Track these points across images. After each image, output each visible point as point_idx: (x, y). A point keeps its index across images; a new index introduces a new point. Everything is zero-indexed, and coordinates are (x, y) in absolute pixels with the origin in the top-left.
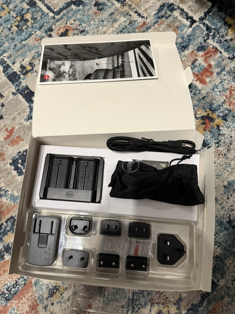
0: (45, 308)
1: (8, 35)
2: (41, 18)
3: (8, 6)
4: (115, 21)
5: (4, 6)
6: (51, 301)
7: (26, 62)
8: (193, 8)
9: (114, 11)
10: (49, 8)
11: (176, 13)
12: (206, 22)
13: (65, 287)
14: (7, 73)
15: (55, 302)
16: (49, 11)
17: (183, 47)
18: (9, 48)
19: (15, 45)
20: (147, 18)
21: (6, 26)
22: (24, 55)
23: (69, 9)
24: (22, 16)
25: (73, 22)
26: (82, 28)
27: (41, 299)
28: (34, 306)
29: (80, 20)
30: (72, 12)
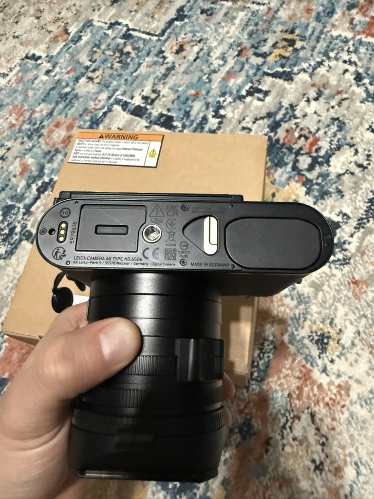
0: (324, 370)
1: (112, 74)
2: (145, 45)
3: (99, 48)
4: (234, 18)
5: (95, 49)
6: (327, 357)
7: (147, 91)
9: (227, 10)
10: (148, 34)
13: (338, 330)
14: (129, 111)
15: (334, 358)
16: (150, 36)
17: (329, 13)
18: (119, 85)
19: (126, 80)
20: (269, 3)
21: (106, 66)
22: (141, 86)
23: (172, 27)
24: (121, 52)
25: (184, 37)
26: (198, 37)
27: (311, 360)
28: (305, 375)
29: (191, 32)
30: (178, 28)
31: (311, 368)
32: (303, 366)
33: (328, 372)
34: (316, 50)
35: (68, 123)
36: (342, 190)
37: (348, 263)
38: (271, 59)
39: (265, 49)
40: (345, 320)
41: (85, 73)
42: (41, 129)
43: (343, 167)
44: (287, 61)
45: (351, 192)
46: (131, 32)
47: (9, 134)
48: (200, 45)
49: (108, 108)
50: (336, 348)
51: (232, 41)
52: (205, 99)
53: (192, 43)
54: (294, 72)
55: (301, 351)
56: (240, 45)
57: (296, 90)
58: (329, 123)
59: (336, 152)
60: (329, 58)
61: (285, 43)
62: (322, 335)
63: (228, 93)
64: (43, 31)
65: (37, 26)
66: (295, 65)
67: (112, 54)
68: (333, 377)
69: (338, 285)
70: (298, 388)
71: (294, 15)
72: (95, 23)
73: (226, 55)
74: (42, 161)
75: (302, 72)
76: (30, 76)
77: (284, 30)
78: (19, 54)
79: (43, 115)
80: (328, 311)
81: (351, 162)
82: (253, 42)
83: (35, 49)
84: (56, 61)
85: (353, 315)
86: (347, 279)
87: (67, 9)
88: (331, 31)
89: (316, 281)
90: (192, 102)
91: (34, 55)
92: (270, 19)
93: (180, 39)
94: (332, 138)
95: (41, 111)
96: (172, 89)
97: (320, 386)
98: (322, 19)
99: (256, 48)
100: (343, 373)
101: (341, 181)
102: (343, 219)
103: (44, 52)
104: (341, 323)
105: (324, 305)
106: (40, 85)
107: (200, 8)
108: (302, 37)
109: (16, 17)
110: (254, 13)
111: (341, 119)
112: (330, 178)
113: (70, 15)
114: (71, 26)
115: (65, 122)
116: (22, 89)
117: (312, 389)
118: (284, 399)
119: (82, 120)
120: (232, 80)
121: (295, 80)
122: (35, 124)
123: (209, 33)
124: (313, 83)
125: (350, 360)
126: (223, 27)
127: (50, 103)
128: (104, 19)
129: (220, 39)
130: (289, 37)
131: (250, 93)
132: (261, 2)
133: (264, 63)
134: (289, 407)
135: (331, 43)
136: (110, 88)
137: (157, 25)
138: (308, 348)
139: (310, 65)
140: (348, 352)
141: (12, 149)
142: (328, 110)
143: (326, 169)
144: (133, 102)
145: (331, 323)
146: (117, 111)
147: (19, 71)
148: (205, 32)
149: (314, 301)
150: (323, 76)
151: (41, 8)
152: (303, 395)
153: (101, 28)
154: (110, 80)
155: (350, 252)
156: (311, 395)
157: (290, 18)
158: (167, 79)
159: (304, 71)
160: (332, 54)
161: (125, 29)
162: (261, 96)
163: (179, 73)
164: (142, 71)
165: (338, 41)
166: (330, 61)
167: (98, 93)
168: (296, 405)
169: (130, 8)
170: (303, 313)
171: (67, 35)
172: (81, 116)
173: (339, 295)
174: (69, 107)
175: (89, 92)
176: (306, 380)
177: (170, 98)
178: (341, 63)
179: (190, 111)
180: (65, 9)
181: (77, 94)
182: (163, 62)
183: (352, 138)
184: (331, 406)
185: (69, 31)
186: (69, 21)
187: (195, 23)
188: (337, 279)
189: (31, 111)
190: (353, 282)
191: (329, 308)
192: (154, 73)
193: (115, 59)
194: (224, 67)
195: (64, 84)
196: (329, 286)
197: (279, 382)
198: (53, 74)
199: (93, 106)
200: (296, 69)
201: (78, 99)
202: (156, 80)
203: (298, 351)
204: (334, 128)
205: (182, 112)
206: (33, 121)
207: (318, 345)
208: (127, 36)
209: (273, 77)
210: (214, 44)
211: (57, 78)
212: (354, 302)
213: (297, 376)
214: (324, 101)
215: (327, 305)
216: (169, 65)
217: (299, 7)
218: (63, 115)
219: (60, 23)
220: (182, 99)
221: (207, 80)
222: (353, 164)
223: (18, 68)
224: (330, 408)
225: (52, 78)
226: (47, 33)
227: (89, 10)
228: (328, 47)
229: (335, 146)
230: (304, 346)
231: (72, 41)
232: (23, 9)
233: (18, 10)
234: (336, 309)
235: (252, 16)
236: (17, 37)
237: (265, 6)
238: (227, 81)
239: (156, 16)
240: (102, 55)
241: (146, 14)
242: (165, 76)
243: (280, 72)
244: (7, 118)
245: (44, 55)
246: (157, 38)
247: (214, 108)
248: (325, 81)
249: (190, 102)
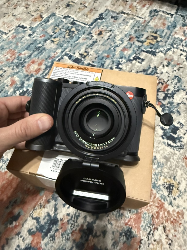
0: (171, 204)
1: (64, 41)
2: (82, 29)
3: (58, 27)
4: (127, 22)
5: (56, 27)
6: (172, 196)
7: (82, 51)
8: (169, 9)
9: (124, 18)
10: (84, 24)
11: (161, 13)
12: (179, 14)
13: (178, 183)
14: (72, 60)
15: (176, 197)
16: (85, 25)
17: (173, 27)
18: (68, 47)
19: (72, 45)
20: (145, 18)
21: (61, 36)
22: (79, 48)
23: (97, 22)
24: (70, 30)
25: (102, 28)
26: (109, 29)
27: (164, 198)
28: (160, 205)
29: (106, 26)
30: (99, 23)
31: (164, 202)
32: (160, 201)
33: (172, 205)
34: (167, 43)
35: (39, 62)
36: (180, 111)
37: (183, 148)
38: (145, 44)
39: (143, 39)
40: (181, 178)
41: (50, 38)
42: (24, 63)
43: (180, 100)
44: (153, 46)
45: (184, 113)
46: (75, 22)
47: (6, 63)
48: (110, 33)
49: (61, 57)
50: (177, 192)
51: (126, 33)
52: (112, 59)
53: (106, 31)
54: (156, 52)
55: (159, 192)
56: (130, 35)
57: (158, 60)
58: (173, 78)
59: (177, 92)
60: (173, 47)
61: (152, 38)
62: (170, 184)
63: (124, 58)
64: (29, 15)
65: (26, 12)
66: (157, 48)
67: (65, 31)
68: (175, 208)
69: (178, 159)
70: (157, 212)
71: (157, 25)
72: (56, 15)
73: (123, 39)
74: (23, 79)
75: (161, 52)
76: (20, 36)
77: (152, 31)
78: (15, 24)
79: (25, 56)
80: (172, 172)
81: (184, 98)
82: (137, 35)
83: (24, 23)
84: (35, 30)
85: (185, 175)
86: (182, 156)
87: (42, 6)
88: (174, 35)
89: (167, 156)
90: (105, 60)
91: (23, 26)
92: (145, 25)
93: (100, 29)
94: (175, 86)
95: (25, 54)
96: (95, 52)
97: (168, 212)
98: (170, 29)
99: (138, 38)
100: (180, 205)
101: (179, 107)
102: (180, 126)
103: (28, 25)
104: (179, 179)
105: (170, 168)
106: (25, 41)
107: (111, 15)
108: (161, 36)
109: (15, 6)
110: (138, 22)
111: (179, 77)
112: (174, 105)
113: (44, 9)
114: (44, 14)
115: (37, 61)
116: (16, 41)
117: (164, 213)
118: (149, 218)
119: (47, 61)
120: (126, 52)
121: (157, 55)
122: (21, 60)
123: (115, 27)
124: (165, 58)
125: (184, 199)
126: (122, 26)
127: (30, 50)
128: (62, 14)
129: (120, 31)
130: (155, 35)
131: (135, 59)
132: (141, 17)
133: (142, 45)
134: (152, 223)
135: (174, 40)
136: (63, 47)
137: (89, 20)
138: (162, 191)
139: (164, 49)
140: (183, 194)
141: (7, 71)
142: (173, 72)
143: (172, 100)
144: (75, 56)
145: (174, 179)
146: (66, 59)
147: (14, 33)
148: (113, 27)
149: (166, 166)
150: (170, 55)
151: (29, 3)
152: (159, 216)
153: (60, 17)
154: (63, 43)
155: (183, 143)
156: (164, 216)
157: (155, 26)
158: (93, 46)
159: (162, 52)
160: (175, 46)
161: (72, 20)
162: (140, 61)
163: (99, 45)
164: (80, 41)
165: (178, 40)
166: (174, 49)
167: (56, 49)
168: (156, 221)
169: (75, 10)
170: (160, 172)
171: (42, 19)
172: (46, 59)
173: (178, 164)
174: (40, 54)
175: (51, 48)
176: (161, 208)
177: (94, 56)
178: (179, 51)
179: (104, 64)
180: (41, 6)
181: (45, 48)
182: (91, 38)
183: (185, 87)
184: (174, 223)
185: (43, 17)
186: (43, 12)
187: (108, 22)
188: (177, 156)
189: (19, 54)
190: (185, 158)
191: (173, 170)
192: (86, 43)
193: (66, 33)
194: (122, 45)
195: (38, 42)
196: (173, 159)
197: (147, 209)
198: (33, 36)
199: (53, 55)
200: (157, 50)
201: (45, 51)
202: (87, 47)
203: (157, 192)
204: (176, 81)
205: (100, 64)
206: (20, 58)
207: (167, 190)
208: (73, 23)
209: (146, 53)
210: (118, 33)
211: (35, 39)
212: (186, 169)
213: (156, 206)
214: (171, 67)
215: (172, 169)
216: (94, 40)
217: (159, 22)
218: (37, 58)
219: (38, 12)
220: (100, 57)
221: (113, 50)
222: (185, 99)
223: (13, 31)
224: (174, 225)
225: (32, 39)
226: (31, 16)
227: (54, 8)
228: (173, 42)
229: (176, 90)
230: (160, 190)
231: (44, 22)
232: (19, 2)
233: (16, 2)
234: (177, 171)
235: (136, 23)
236: (15, 16)
237: (143, 19)
238: (123, 51)
239: (89, 16)
240: (60, 31)
241: (83, 14)
242: (92, 45)
243: (150, 51)
244: (6, 56)
245: (28, 27)
246: (89, 26)
247: (117, 64)
248: (171, 58)
249: (104, 59)
